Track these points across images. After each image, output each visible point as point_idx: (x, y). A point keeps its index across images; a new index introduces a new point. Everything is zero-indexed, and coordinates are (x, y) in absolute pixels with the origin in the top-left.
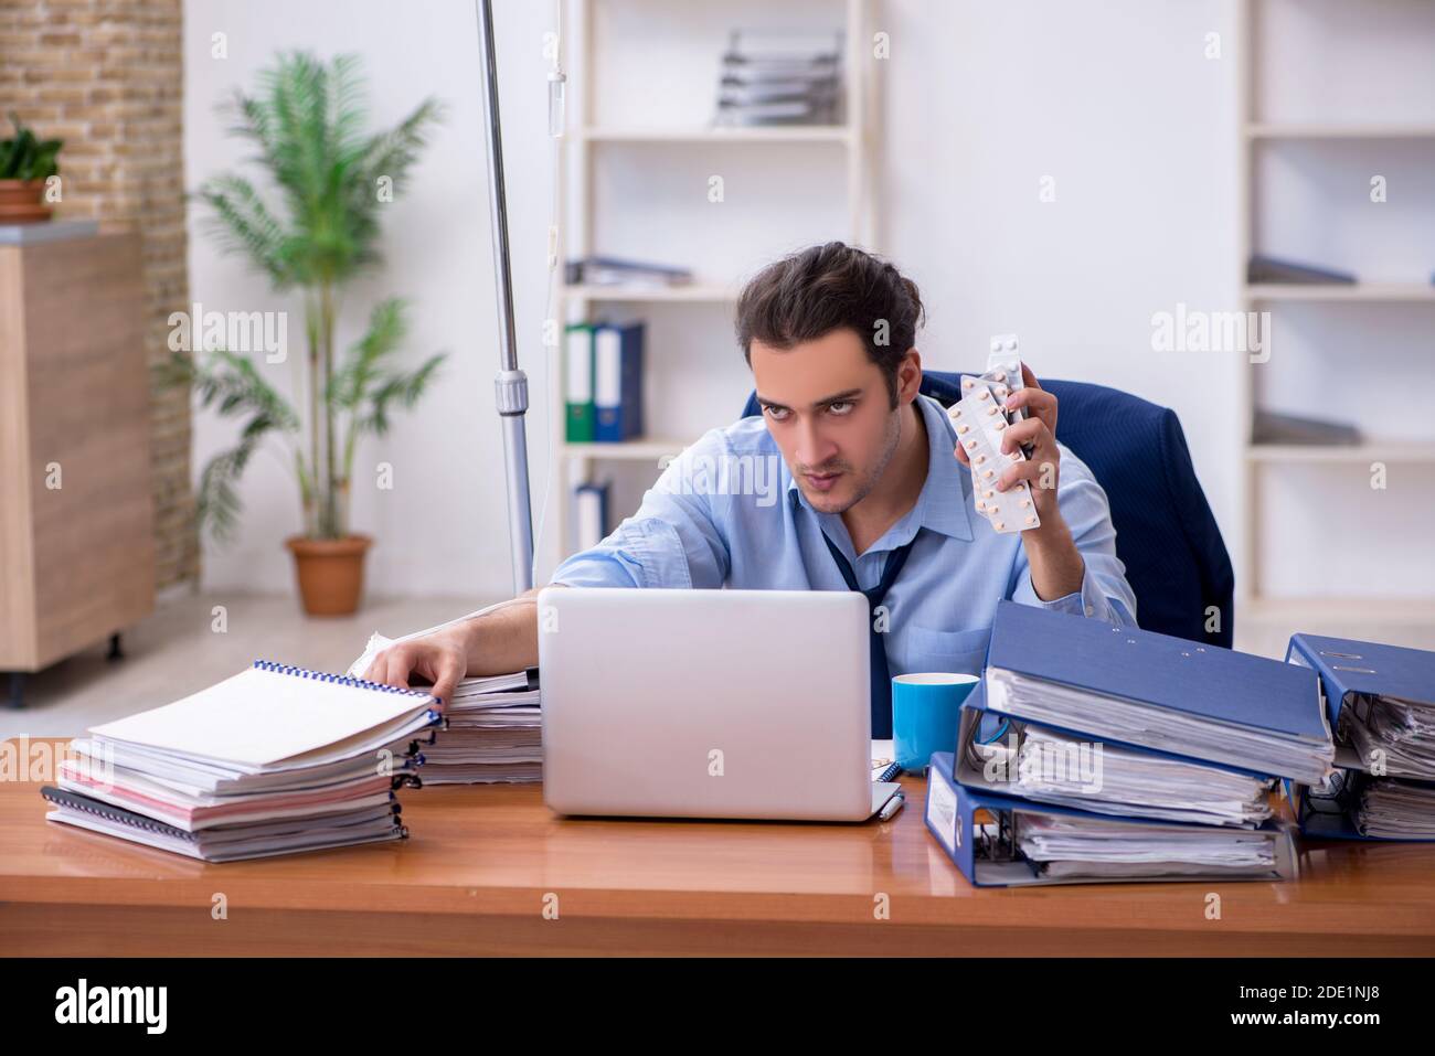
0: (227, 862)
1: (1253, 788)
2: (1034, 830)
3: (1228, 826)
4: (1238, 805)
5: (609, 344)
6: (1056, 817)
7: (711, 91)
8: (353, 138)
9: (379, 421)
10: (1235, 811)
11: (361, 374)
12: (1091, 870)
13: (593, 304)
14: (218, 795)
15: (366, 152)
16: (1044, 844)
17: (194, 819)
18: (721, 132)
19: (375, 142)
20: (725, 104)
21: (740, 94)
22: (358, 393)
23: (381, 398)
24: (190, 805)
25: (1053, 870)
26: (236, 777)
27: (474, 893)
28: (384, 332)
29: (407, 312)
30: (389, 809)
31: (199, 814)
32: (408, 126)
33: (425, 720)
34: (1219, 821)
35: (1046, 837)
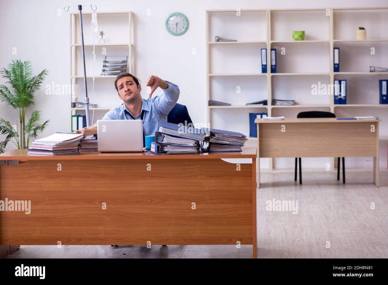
0: (56, 155)
1: (194, 142)
2: (165, 147)
3: (191, 146)
4: (192, 144)
5: (81, 119)
6: (168, 146)
7: (102, 68)
8: (29, 78)
9: (35, 134)
10: (192, 145)
11: (30, 126)
12: (172, 152)
13: (77, 111)
14: (56, 145)
15: (32, 80)
16: (167, 149)
17: (53, 149)
18: (103, 76)
19: (34, 78)
20: (104, 71)
21: (107, 69)
22: (30, 130)
23: (35, 130)
24: (52, 147)
25: (168, 152)
26: (58, 143)
27: (91, 157)
28: (35, 117)
29: (40, 113)
30: (77, 149)
31: (53, 148)
32: (40, 75)
33: (83, 137)
34: (190, 146)
35: (167, 148)
